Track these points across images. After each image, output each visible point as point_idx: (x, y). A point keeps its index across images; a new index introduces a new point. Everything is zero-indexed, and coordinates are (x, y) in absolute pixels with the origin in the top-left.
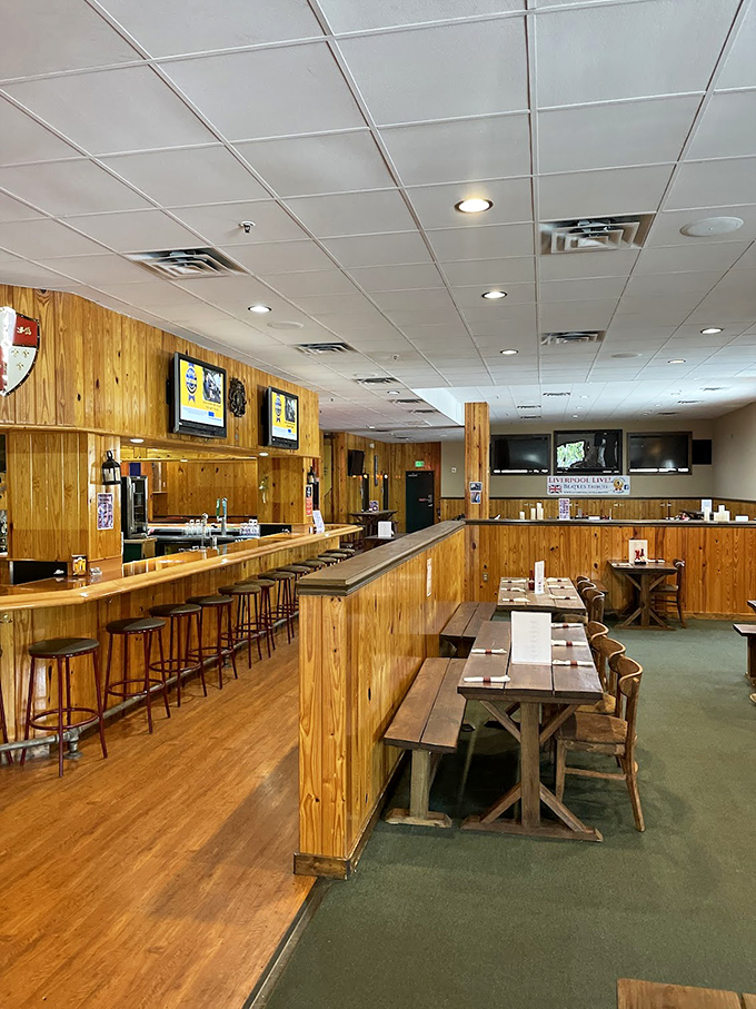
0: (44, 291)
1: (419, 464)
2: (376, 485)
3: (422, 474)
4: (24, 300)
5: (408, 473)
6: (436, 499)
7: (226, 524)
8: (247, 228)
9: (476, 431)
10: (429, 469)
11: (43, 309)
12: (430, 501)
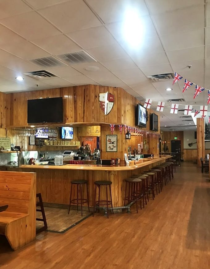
0: (115, 87)
1: (175, 138)
2: (163, 145)
3: (176, 141)
4: (111, 90)
5: (172, 141)
6: (181, 150)
7: (131, 155)
8: (189, 67)
9: (201, 127)
10: (179, 140)
11: (115, 92)
12: (180, 150)
